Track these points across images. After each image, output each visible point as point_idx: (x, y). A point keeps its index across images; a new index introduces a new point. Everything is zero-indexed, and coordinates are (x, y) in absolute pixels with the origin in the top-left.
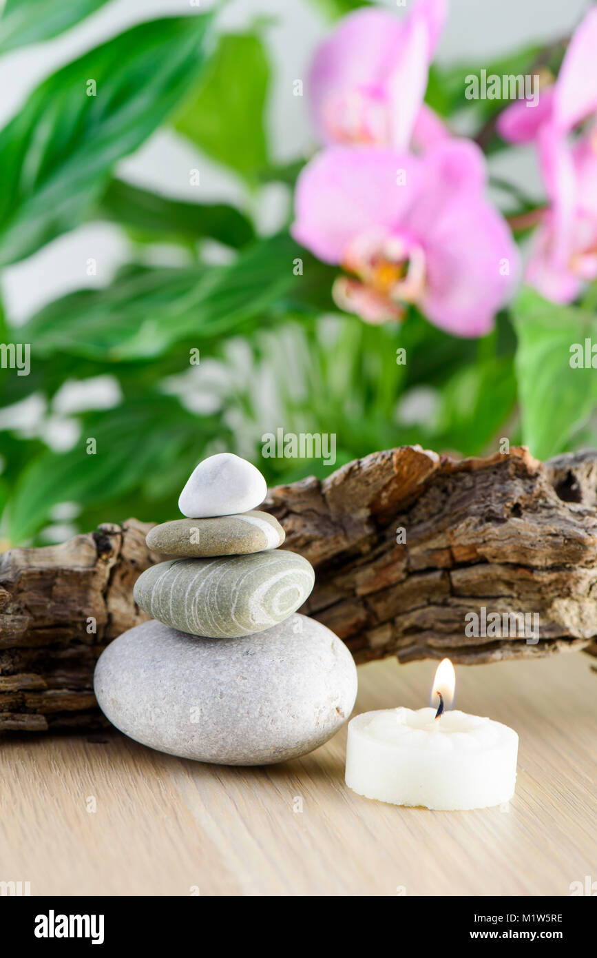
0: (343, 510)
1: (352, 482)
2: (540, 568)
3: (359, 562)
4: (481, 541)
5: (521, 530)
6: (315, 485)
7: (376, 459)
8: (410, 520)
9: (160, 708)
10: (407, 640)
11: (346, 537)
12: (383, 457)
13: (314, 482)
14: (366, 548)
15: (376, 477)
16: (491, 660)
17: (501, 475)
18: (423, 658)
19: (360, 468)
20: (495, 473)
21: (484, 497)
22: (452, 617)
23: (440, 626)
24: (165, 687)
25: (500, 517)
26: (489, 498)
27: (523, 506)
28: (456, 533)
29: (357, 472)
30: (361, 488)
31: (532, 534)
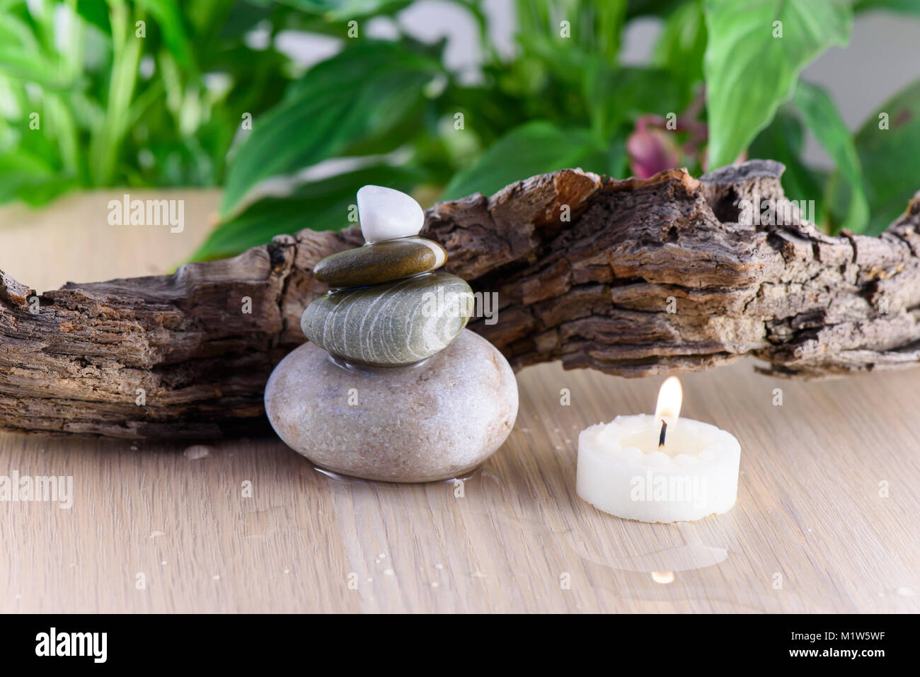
0: (509, 225)
1: (516, 202)
2: (695, 289)
3: (526, 272)
4: (638, 264)
5: (676, 255)
6: (480, 202)
7: (538, 181)
8: (574, 234)
9: (341, 436)
10: (572, 347)
11: (511, 251)
12: (544, 180)
13: (479, 199)
14: (532, 259)
15: (538, 197)
16: (647, 375)
17: (660, 196)
18: (585, 367)
19: (522, 190)
20: (655, 194)
21: (642, 219)
22: (614, 330)
23: (601, 337)
24: (345, 417)
25: (657, 241)
26: (647, 221)
27: (679, 229)
28: (615, 255)
29: (520, 193)
30: (524, 207)
31: (686, 260)
